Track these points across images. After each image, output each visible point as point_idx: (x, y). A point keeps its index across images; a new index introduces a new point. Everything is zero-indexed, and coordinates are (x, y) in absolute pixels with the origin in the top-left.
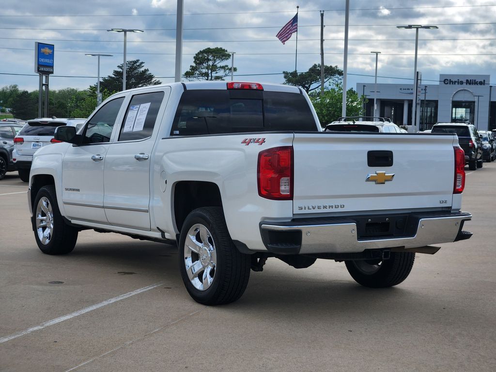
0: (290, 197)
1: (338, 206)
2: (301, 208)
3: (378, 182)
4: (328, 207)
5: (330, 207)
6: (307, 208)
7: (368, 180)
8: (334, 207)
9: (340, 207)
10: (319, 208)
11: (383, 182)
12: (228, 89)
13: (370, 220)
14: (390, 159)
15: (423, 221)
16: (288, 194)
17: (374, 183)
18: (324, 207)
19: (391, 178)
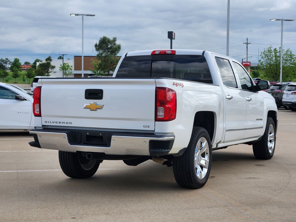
0: (39, 115)
1: (68, 123)
2: (46, 122)
3: (92, 109)
6: (49, 122)
7: (85, 108)
8: (65, 123)
9: (69, 123)
11: (95, 109)
12: (151, 54)
13: (88, 133)
14: (100, 95)
15: (113, 137)
16: (39, 113)
17: (89, 110)
18: (59, 123)
19: (101, 108)
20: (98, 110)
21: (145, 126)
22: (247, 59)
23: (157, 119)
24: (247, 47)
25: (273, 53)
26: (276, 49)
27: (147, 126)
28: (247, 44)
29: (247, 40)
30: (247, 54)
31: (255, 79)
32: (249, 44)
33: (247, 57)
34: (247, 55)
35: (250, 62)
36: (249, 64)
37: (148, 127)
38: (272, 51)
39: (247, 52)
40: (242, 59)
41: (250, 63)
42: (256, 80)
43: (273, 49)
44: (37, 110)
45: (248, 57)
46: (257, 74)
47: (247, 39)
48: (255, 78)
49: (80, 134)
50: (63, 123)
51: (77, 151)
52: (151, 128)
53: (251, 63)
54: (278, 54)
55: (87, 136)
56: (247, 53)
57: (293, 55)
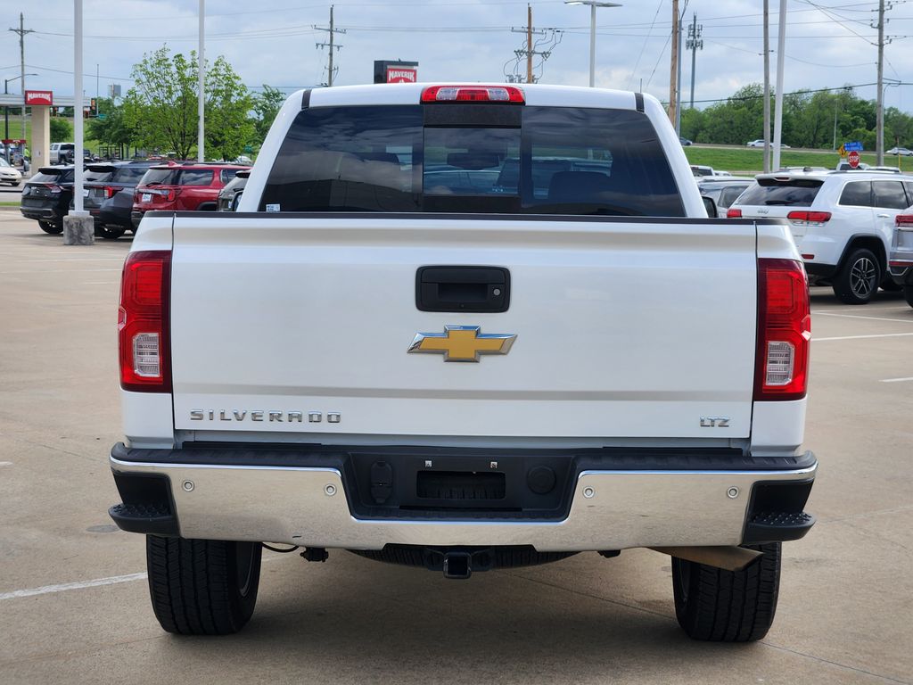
0: (163, 384)
1: (320, 416)
2: (197, 416)
3: (452, 355)
4: (285, 418)
5: (291, 417)
6: (217, 416)
7: (416, 349)
8: (305, 418)
9: (325, 419)
10: (255, 417)
11: (472, 356)
12: (421, 102)
13: (429, 463)
14: (497, 292)
15: (586, 479)
16: (157, 376)
17: (440, 358)
18: (272, 417)
19: (500, 347)
20: (485, 360)
21: (707, 422)
22: (23, 82)
23: (762, 392)
24: (22, 42)
25: (173, 69)
26: (181, 55)
27: (717, 423)
28: (22, 32)
29: (22, 19)
30: (23, 66)
31: (59, 147)
32: (28, 32)
33: (23, 76)
34: (23, 70)
35: (51, 93)
36: (47, 97)
37: (724, 424)
38: (170, 62)
39: (22, 58)
40: (6, 81)
41: (51, 97)
42: (62, 149)
43: (170, 56)
44: (148, 363)
45: (25, 73)
46: (63, 130)
47: (22, 16)
48: (60, 144)
49: (388, 465)
50: (295, 420)
51: (388, 545)
52: (737, 430)
53: (53, 93)
54: (188, 73)
55: (424, 474)
56: (23, 62)
57: (235, 78)
